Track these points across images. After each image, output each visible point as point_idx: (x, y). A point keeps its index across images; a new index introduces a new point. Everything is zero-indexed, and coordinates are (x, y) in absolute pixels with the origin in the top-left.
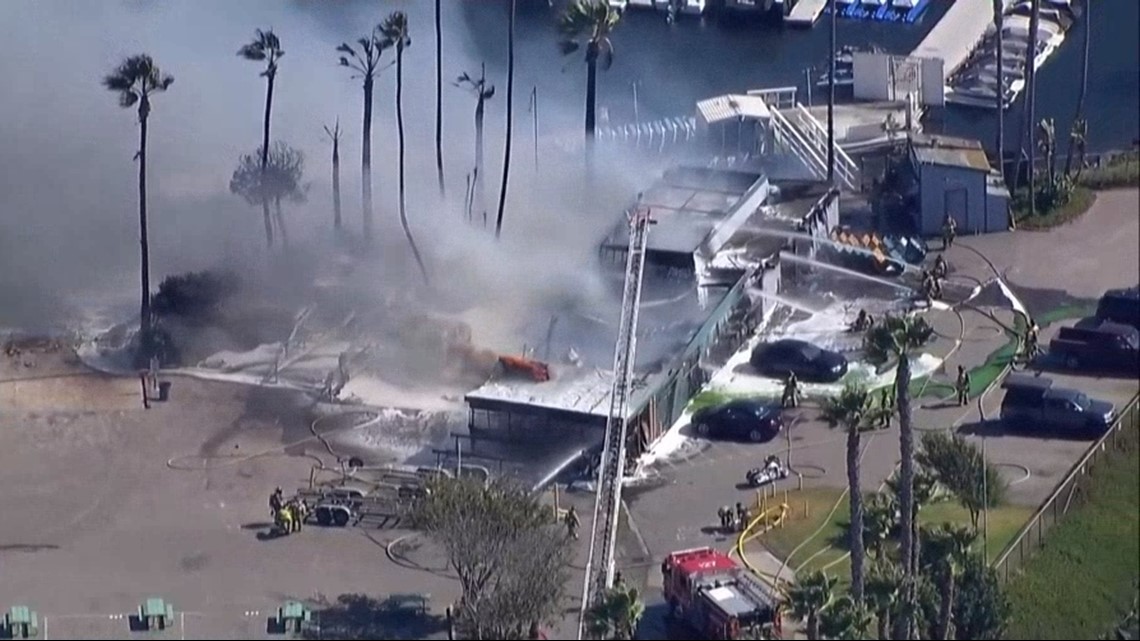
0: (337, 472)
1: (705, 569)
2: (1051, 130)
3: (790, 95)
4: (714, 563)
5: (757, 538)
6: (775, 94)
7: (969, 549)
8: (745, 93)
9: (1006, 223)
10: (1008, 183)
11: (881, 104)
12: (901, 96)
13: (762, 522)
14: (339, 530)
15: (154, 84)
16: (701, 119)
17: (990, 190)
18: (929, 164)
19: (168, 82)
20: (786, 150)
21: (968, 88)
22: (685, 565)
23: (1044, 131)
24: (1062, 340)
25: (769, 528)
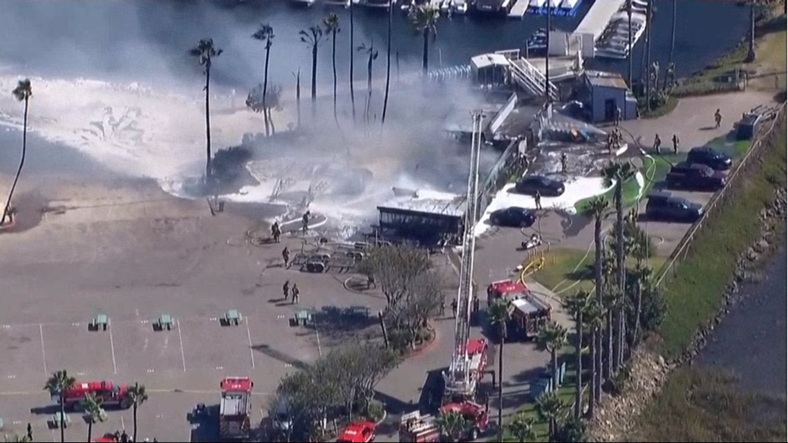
0: (315, 246)
1: (510, 291)
2: (657, 68)
3: (516, 53)
4: (514, 288)
5: (531, 275)
6: (509, 53)
7: (648, 277)
8: (493, 52)
9: (635, 114)
10: (635, 95)
11: (563, 57)
12: (573, 53)
13: (532, 267)
14: (318, 275)
15: (214, 53)
16: (474, 65)
17: (627, 99)
18: (597, 86)
19: (220, 52)
20: (518, 81)
21: (605, 48)
22: (500, 289)
23: (654, 69)
24: (672, 173)
25: (536, 270)
